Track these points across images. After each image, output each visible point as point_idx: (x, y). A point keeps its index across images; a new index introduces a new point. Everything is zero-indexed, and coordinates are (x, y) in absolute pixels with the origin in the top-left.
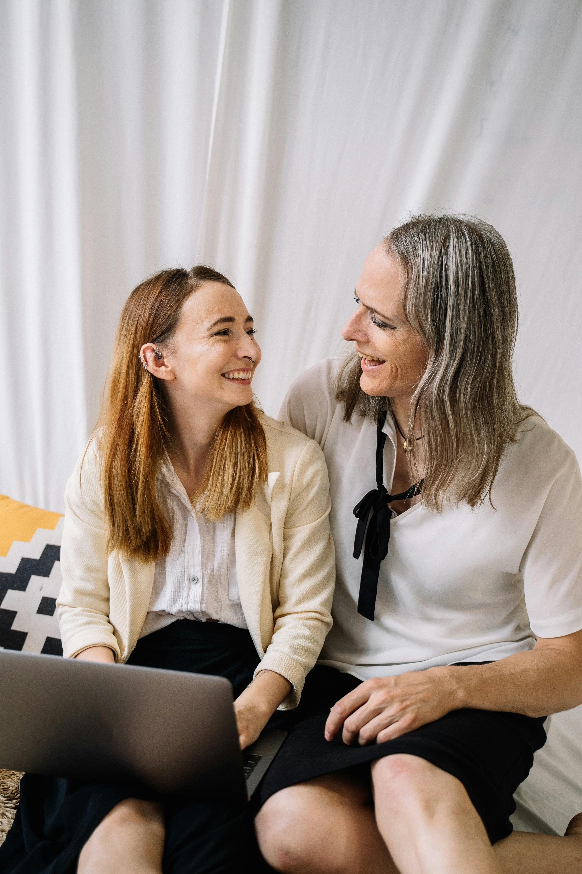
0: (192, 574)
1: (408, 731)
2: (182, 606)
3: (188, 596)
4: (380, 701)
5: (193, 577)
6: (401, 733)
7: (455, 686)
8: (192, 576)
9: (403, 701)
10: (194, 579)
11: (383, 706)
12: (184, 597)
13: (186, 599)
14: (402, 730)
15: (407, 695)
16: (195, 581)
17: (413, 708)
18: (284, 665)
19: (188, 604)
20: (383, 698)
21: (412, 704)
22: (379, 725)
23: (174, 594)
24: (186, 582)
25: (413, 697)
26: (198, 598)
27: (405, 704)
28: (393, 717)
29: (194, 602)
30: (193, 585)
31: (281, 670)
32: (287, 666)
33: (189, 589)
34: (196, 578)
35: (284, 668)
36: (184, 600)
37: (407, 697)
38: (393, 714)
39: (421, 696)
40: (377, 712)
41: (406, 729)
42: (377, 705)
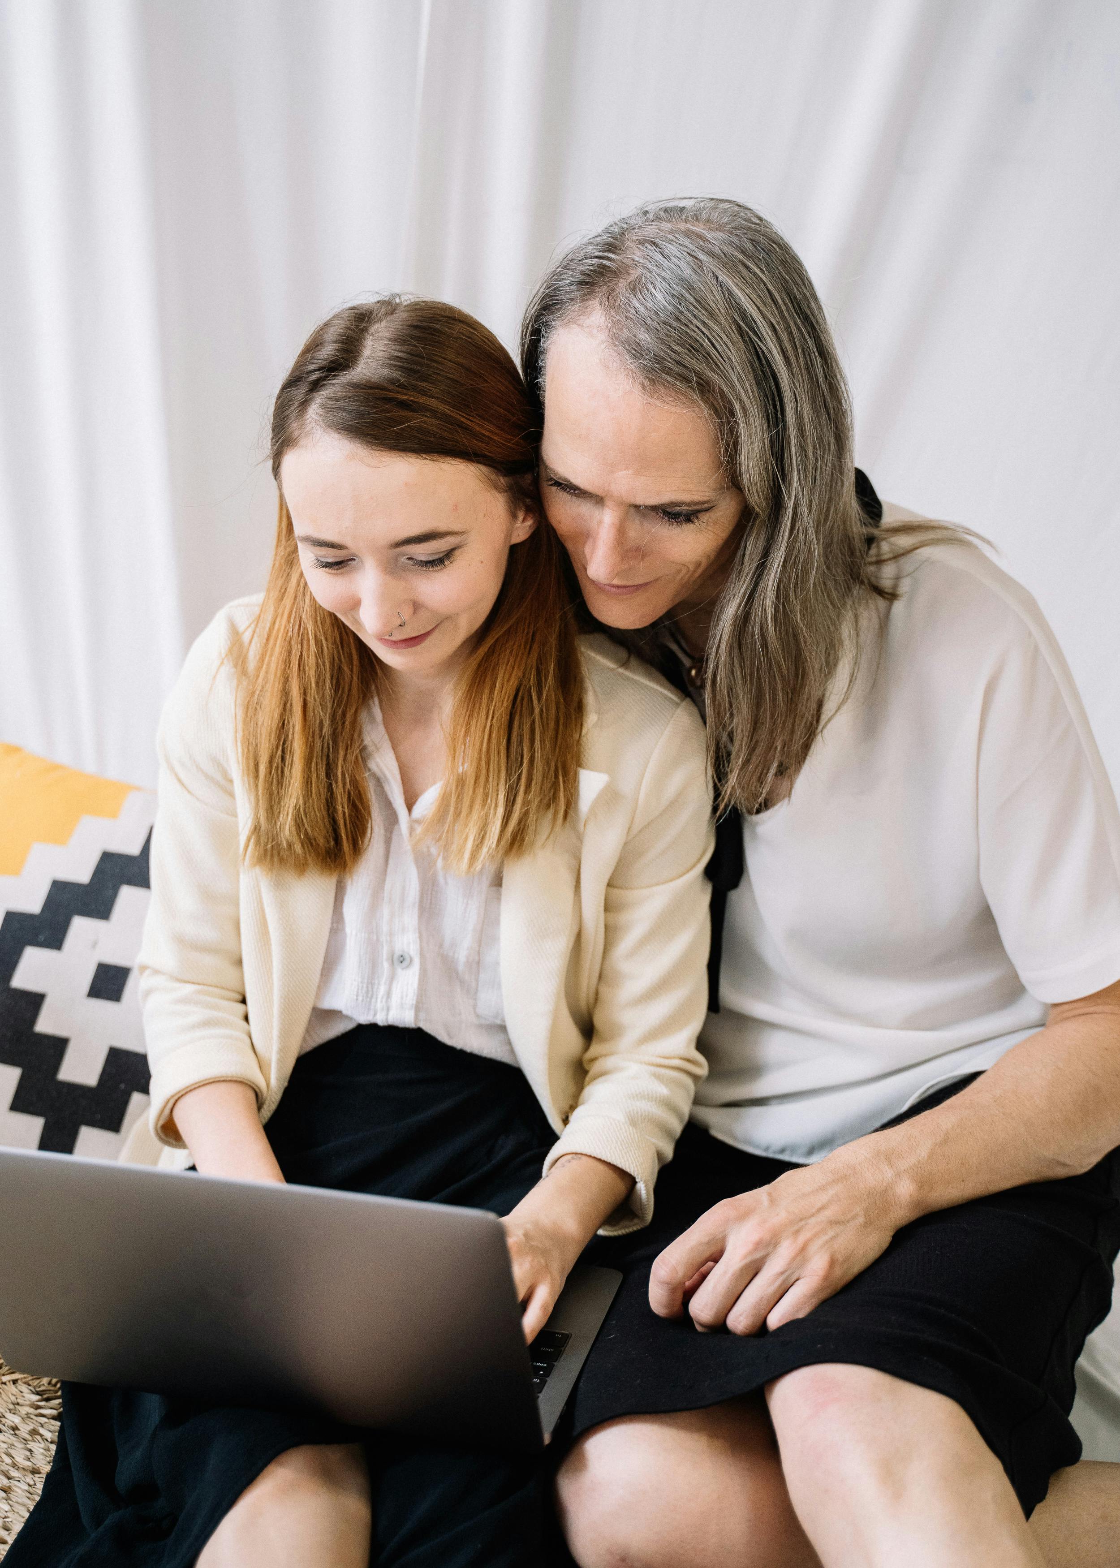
0: (399, 948)
1: (824, 1295)
2: (375, 1015)
3: (389, 994)
4: (750, 1247)
5: (401, 953)
6: (814, 1302)
7: (889, 1173)
8: (398, 953)
9: (797, 1232)
10: (401, 959)
11: (758, 1255)
12: (380, 997)
13: (384, 1000)
14: (813, 1296)
15: (801, 1220)
16: (405, 963)
17: (819, 1242)
18: (614, 1141)
19: (388, 1009)
20: (755, 1237)
21: (816, 1235)
22: (761, 1299)
23: (358, 986)
24: (386, 965)
25: (812, 1221)
26: (411, 998)
27: (802, 1239)
28: (787, 1274)
29: (402, 1006)
30: (399, 971)
31: (610, 1153)
32: (621, 1144)
33: (392, 978)
34: (408, 959)
35: (615, 1148)
36: (382, 1002)
37: (803, 1223)
38: (782, 1270)
39: (828, 1214)
40: (752, 1271)
41: (820, 1290)
42: (745, 1257)
